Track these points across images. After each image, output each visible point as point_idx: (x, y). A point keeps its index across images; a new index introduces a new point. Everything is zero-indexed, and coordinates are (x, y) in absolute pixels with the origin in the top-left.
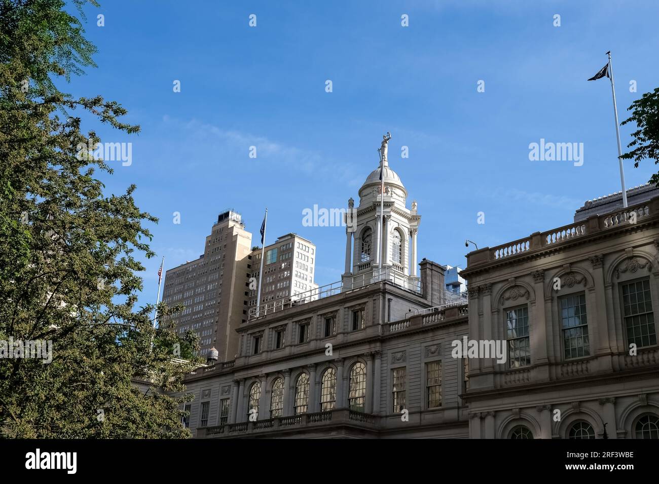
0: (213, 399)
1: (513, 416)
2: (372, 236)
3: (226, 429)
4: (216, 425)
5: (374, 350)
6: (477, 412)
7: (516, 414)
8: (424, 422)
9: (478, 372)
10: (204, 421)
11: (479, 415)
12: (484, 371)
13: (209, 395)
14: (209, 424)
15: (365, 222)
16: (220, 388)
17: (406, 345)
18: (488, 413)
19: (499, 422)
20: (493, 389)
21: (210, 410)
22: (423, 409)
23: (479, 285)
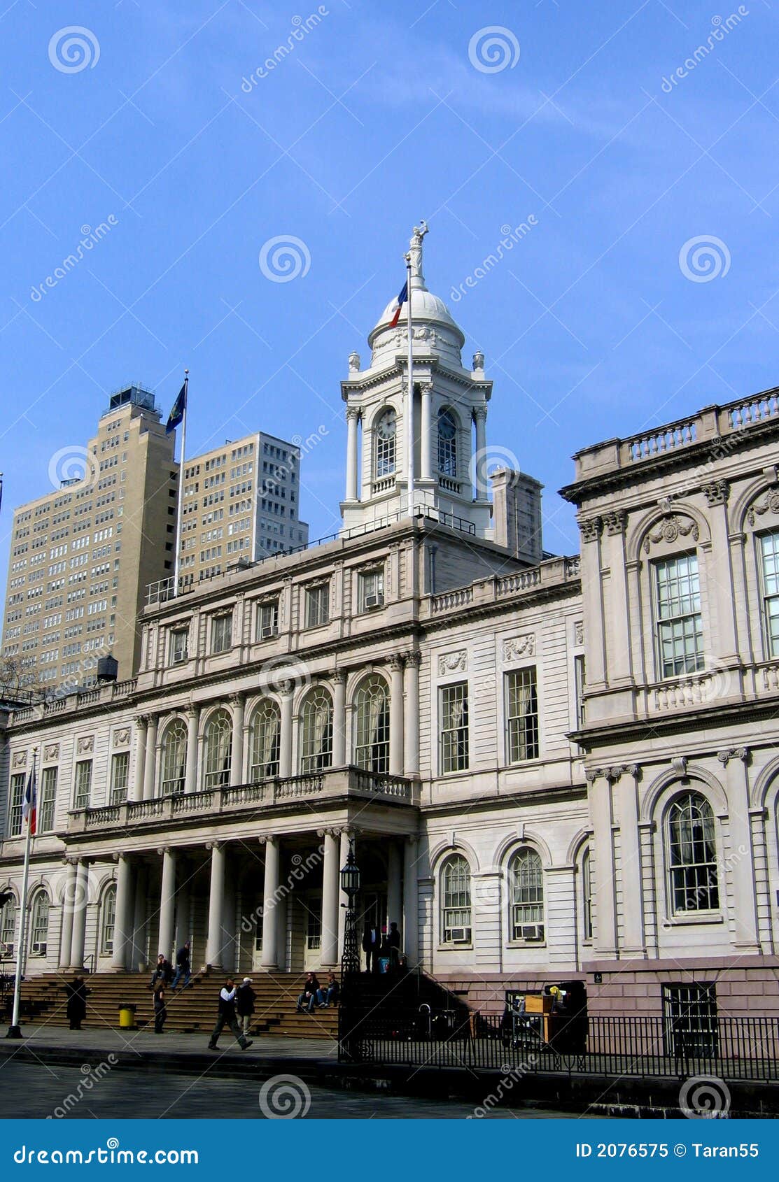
0: (100, 755)
1: (674, 771)
2: (397, 424)
3: (124, 810)
4: (107, 805)
5: (405, 650)
6: (601, 767)
7: (677, 768)
8: (503, 790)
9: (603, 688)
10: (82, 798)
11: (606, 772)
12: (612, 686)
13: (90, 747)
14: (94, 803)
15: (381, 397)
16: (112, 732)
17: (466, 638)
18: (625, 769)
19: (644, 786)
20: (632, 720)
21: (93, 776)
22: (501, 765)
23: (598, 514)
